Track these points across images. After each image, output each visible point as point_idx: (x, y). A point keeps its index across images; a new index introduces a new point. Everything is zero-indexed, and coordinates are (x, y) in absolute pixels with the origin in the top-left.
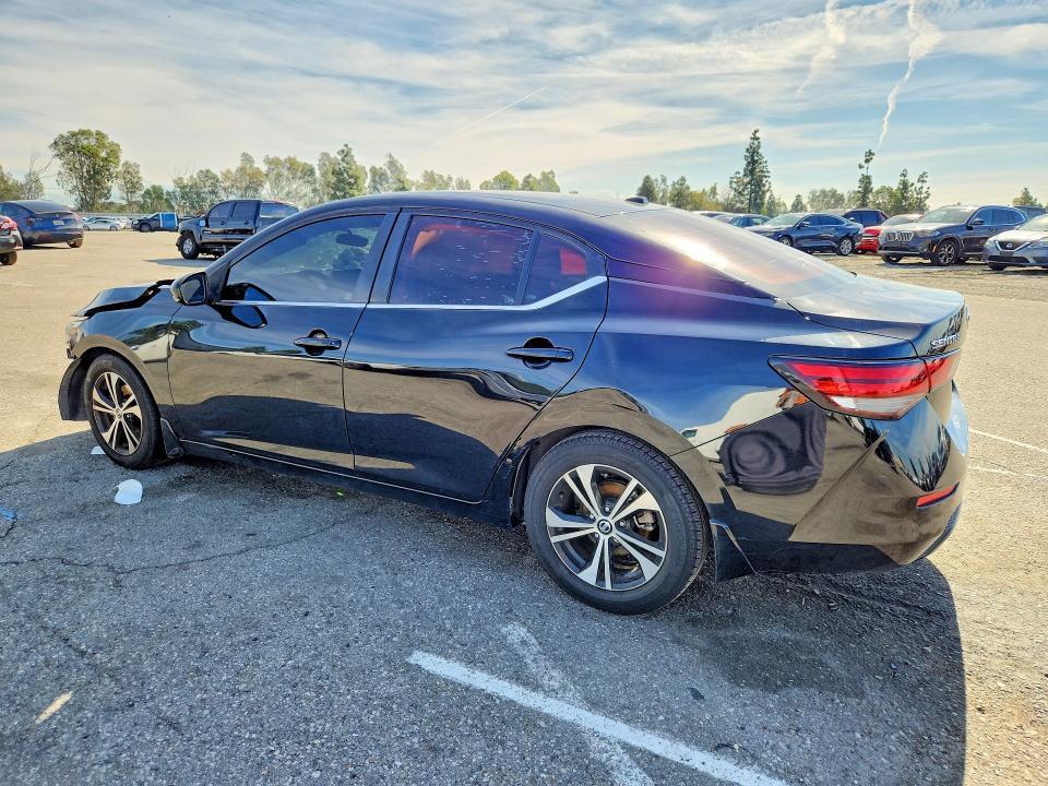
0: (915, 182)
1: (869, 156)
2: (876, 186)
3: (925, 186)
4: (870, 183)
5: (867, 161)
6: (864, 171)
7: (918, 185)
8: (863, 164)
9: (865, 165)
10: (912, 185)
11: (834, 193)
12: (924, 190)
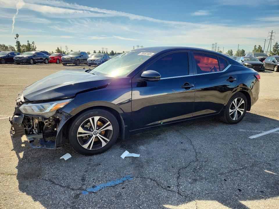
0: (32, 44)
1: (17, 36)
2: (21, 44)
3: (35, 45)
4: (20, 43)
5: (17, 37)
6: (17, 40)
7: (33, 45)
8: (16, 38)
9: (17, 38)
10: (31, 45)
11: (4, 46)
12: (34, 46)
